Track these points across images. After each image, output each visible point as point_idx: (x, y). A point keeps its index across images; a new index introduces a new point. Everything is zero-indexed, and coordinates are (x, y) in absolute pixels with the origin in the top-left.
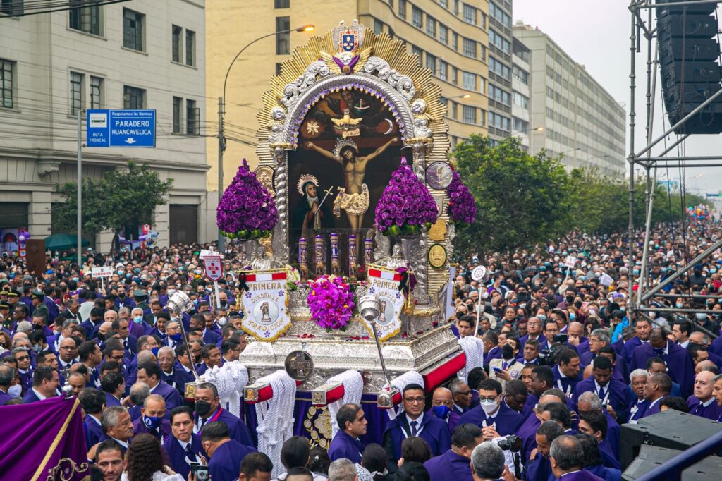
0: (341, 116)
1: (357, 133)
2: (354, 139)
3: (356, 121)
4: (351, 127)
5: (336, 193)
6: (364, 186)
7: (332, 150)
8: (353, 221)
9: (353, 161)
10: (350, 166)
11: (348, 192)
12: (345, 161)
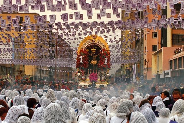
0: (92, 49)
1: (95, 51)
2: (94, 52)
3: (95, 50)
4: (94, 51)
5: (91, 61)
6: (96, 60)
7: (91, 54)
8: (94, 65)
9: (94, 56)
10: (94, 57)
11: (93, 61)
12: (93, 56)
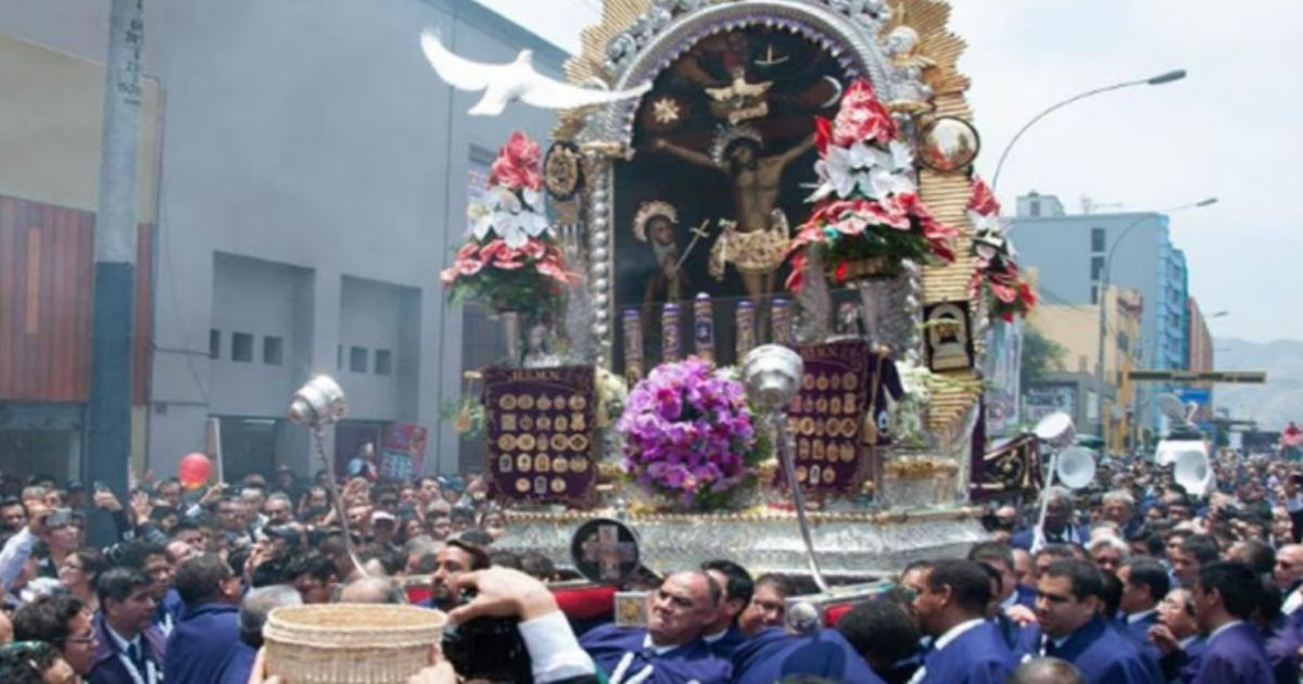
0: (727, 82)
1: (762, 109)
2: (753, 122)
3: (758, 89)
4: (749, 101)
5: (716, 232)
6: (777, 213)
7: (706, 149)
8: (753, 284)
9: (753, 167)
10: (747, 177)
11: (741, 228)
12: (737, 167)
